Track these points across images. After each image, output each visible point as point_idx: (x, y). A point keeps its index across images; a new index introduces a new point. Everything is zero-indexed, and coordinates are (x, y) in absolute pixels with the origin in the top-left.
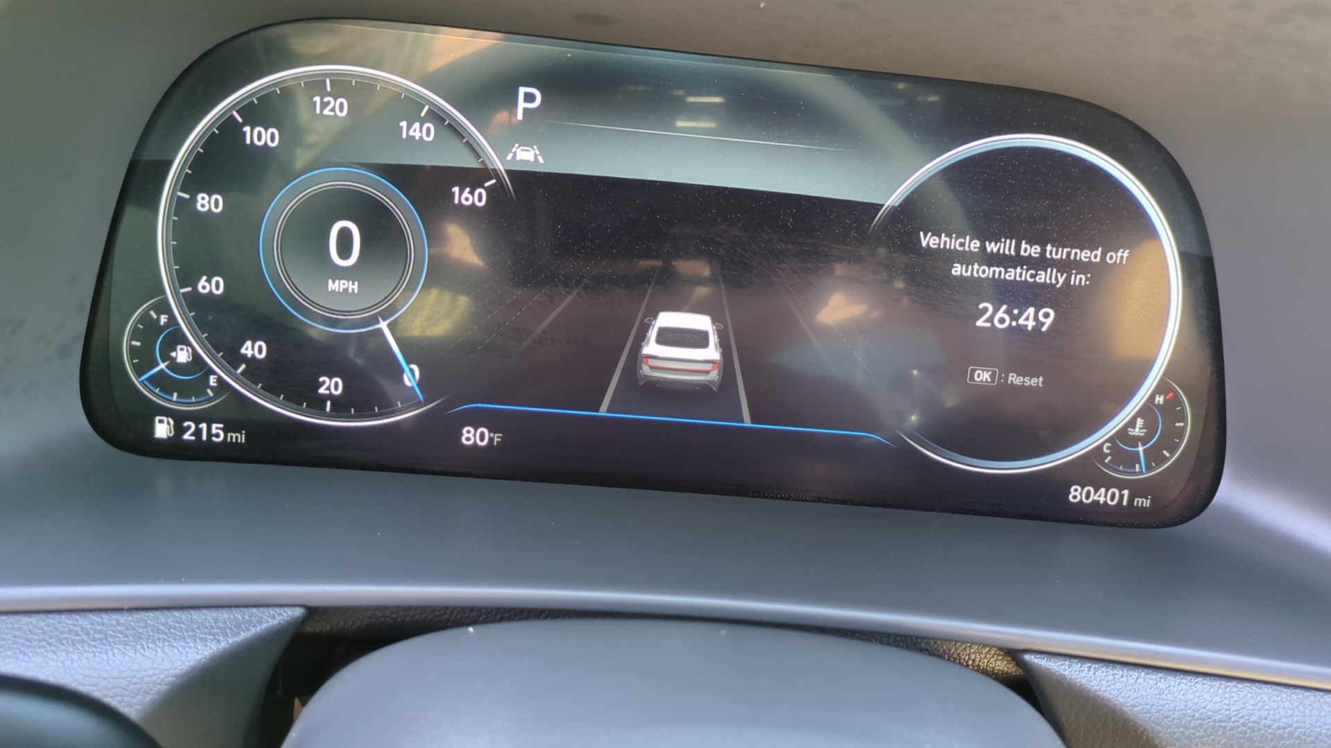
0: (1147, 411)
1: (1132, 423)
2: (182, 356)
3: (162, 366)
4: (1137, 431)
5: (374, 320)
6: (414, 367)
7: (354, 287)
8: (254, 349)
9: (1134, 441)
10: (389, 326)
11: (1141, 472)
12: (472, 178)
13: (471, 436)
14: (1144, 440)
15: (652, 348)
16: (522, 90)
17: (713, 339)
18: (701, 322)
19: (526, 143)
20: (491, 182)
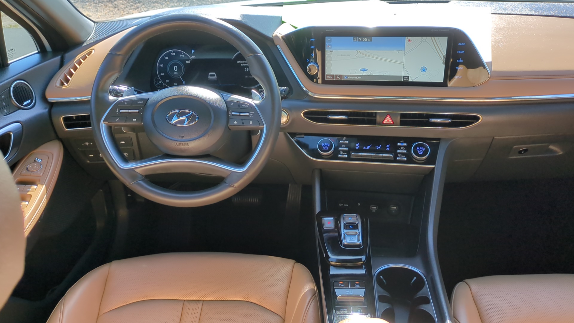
2: (160, 82)
3: (158, 83)
5: (179, 76)
6: (184, 81)
7: (177, 73)
8: (167, 81)
10: (181, 77)
12: (188, 60)
15: (209, 77)
16: (192, 50)
17: (216, 75)
18: (214, 73)
19: (193, 56)
20: (190, 60)
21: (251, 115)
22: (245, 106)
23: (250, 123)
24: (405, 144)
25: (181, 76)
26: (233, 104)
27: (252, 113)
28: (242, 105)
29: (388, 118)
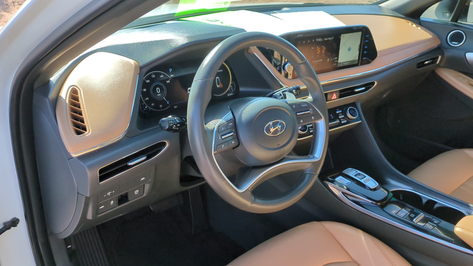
0: (231, 85)
1: (230, 86)
2: (146, 107)
3: (145, 109)
4: (231, 87)
5: (163, 98)
6: (168, 101)
7: (160, 95)
8: (153, 104)
9: (231, 88)
11: (233, 91)
12: (168, 80)
13: (175, 107)
14: (232, 88)
15: (188, 92)
16: (170, 69)
19: (172, 74)
20: (170, 80)
21: (311, 112)
22: (304, 105)
23: (312, 118)
24: (341, 111)
25: (164, 97)
26: (294, 106)
27: (311, 110)
28: (302, 105)
29: (335, 95)
